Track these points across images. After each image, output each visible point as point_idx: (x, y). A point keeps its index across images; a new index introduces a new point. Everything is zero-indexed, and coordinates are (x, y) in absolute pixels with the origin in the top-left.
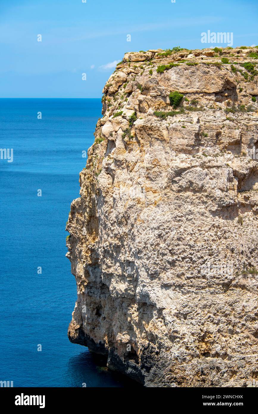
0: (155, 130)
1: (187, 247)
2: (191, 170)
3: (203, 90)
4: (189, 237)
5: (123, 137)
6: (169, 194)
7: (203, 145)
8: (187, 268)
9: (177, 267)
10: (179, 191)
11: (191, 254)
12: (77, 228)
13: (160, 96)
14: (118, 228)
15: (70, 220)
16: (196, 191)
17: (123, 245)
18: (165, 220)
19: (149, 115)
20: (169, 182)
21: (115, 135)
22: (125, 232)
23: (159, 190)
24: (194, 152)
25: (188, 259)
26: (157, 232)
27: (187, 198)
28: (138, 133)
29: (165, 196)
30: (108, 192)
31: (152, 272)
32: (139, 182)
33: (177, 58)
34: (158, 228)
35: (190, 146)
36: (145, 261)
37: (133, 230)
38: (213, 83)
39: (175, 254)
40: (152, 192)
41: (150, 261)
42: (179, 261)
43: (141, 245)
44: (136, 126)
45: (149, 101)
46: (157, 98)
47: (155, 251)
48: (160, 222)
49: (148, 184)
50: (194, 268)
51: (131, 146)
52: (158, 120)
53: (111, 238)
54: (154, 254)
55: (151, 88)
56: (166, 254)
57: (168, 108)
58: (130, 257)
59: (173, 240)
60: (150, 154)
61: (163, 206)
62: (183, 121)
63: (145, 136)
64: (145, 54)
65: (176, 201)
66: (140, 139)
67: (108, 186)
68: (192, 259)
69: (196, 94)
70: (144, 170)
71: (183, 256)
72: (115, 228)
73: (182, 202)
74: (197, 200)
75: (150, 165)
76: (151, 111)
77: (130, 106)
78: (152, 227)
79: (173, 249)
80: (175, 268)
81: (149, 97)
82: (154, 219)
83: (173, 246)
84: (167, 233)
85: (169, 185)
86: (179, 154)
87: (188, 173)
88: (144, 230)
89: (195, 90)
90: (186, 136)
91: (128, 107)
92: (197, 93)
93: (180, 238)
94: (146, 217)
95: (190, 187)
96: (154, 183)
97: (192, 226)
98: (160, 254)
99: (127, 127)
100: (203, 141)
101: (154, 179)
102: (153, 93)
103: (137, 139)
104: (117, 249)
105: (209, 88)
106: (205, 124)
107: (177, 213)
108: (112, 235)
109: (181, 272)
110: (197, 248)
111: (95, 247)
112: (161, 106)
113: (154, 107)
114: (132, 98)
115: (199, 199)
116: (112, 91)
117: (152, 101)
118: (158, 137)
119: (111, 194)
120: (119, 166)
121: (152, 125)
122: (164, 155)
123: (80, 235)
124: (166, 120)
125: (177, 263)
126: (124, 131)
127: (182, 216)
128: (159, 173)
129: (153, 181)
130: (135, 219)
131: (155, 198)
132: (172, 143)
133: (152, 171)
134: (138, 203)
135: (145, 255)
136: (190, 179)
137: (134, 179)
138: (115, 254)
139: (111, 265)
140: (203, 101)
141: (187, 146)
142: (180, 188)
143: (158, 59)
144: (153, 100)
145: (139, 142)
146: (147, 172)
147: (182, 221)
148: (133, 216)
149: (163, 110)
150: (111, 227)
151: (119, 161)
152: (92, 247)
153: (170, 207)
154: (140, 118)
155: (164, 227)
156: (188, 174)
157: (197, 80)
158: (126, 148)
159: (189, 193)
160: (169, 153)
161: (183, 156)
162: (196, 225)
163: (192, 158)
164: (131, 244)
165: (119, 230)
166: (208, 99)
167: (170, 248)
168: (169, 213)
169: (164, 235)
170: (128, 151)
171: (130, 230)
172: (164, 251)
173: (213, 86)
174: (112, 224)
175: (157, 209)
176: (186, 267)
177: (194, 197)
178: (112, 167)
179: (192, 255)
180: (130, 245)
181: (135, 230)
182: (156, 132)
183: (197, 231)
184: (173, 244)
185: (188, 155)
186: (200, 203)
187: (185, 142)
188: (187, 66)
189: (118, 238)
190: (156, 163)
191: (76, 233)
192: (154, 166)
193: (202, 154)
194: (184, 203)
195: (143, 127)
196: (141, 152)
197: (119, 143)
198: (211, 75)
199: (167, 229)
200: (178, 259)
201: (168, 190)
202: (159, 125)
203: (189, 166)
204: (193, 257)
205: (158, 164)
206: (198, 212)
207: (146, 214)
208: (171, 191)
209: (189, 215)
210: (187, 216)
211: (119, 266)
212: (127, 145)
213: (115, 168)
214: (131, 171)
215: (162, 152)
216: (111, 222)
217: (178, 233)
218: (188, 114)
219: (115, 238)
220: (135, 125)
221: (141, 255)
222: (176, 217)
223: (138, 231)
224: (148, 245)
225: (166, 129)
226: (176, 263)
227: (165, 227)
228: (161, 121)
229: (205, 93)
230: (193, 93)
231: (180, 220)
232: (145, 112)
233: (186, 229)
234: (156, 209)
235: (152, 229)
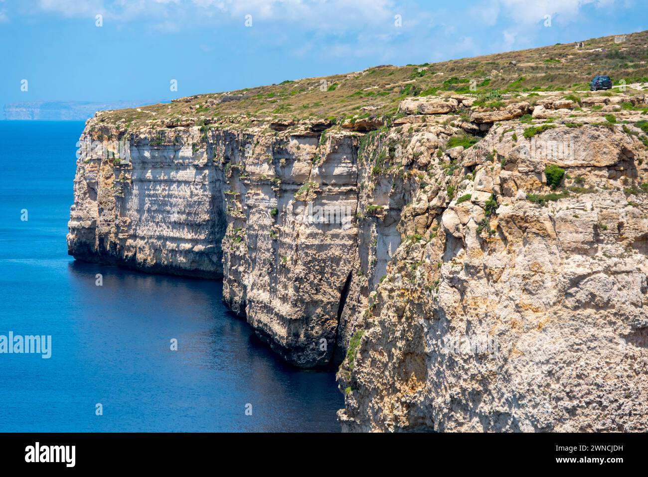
0: (533, 222)
1: (592, 386)
2: (592, 277)
3: (591, 162)
4: (595, 373)
5: (478, 232)
6: (560, 313)
7: (601, 242)
8: (595, 417)
9: (578, 416)
10: (576, 308)
11: (599, 396)
12: (373, 374)
13: (532, 171)
14: (477, 365)
15: (358, 361)
16: (600, 307)
17: (487, 390)
18: (557, 350)
19: (520, 200)
20: (560, 295)
21: (464, 229)
22: (491, 371)
23: (543, 307)
24: (592, 252)
25: (594, 405)
26: (546, 368)
27: (588, 317)
28: (503, 226)
29: (555, 316)
30: (454, 313)
31: (543, 425)
32: (511, 296)
33: (515, 111)
34: (548, 362)
35: (587, 243)
36: (531, 409)
37: (506, 367)
38: (604, 153)
39: (575, 398)
40: (533, 310)
41: (539, 410)
42: (582, 407)
43: (522, 387)
44: (501, 216)
45: (518, 179)
46: (529, 175)
47: (545, 395)
48: (550, 353)
49: (525, 299)
50: (606, 416)
51: (492, 245)
52: (535, 207)
53: (465, 380)
54: (545, 399)
55: (519, 161)
56: (562, 399)
57: (545, 189)
58: (502, 406)
59: (570, 378)
60: (525, 256)
61: (551, 330)
62: (573, 208)
63: (515, 229)
64: (447, 103)
65: (571, 322)
66: (507, 234)
67: (454, 304)
68: (602, 404)
69: (582, 169)
70: (520, 280)
71: (588, 401)
72: (470, 365)
73: (581, 324)
74: (601, 320)
75: (528, 272)
76: (521, 193)
77: (483, 186)
78: (537, 360)
79: (571, 391)
80: (576, 418)
81: (516, 173)
82: (539, 350)
83: (571, 387)
84: (561, 369)
85: (559, 299)
86: (572, 254)
87: (588, 281)
88: (524, 366)
89: (579, 162)
90: (580, 230)
91: (479, 187)
92: (582, 166)
93: (581, 375)
94: (527, 347)
95: (593, 302)
96: (535, 297)
97: (596, 358)
98: (553, 399)
99: (482, 217)
100: (602, 236)
101: (534, 292)
102: (523, 168)
103: (502, 234)
104: (476, 396)
105: (599, 159)
106: (601, 211)
107: (573, 339)
108: (465, 377)
109: (586, 423)
110: (607, 388)
111: (416, 400)
112: (535, 186)
113: (525, 188)
114: (486, 175)
115: (605, 319)
116: (424, 162)
117: (522, 179)
118: (538, 232)
119: (459, 316)
120: (473, 275)
121: (527, 214)
122: (548, 257)
123: (379, 385)
124: (547, 207)
125: (579, 411)
126: (479, 224)
127: (581, 344)
128: (541, 283)
129: (533, 295)
130: (510, 351)
131: (538, 319)
132: (561, 240)
133: (532, 281)
134: (512, 328)
135: (530, 401)
136: (592, 291)
137: (502, 293)
138: (471, 404)
139: (463, 421)
140: (592, 178)
141: (583, 243)
142: (577, 304)
143: (483, 112)
144: (524, 177)
145: (505, 239)
146: (524, 282)
147: (581, 351)
148: (505, 346)
149: (537, 193)
150: (464, 365)
151: (473, 267)
152: (411, 401)
153: (562, 331)
154: (504, 203)
155: (556, 361)
156: (589, 283)
157: (582, 148)
158: (482, 248)
159: (589, 311)
160: (555, 254)
161: (578, 257)
162: (602, 355)
163: (591, 260)
164: (503, 387)
165: (480, 369)
166: (597, 176)
167: (568, 390)
168: (562, 340)
169: (557, 372)
170: (487, 253)
171: (501, 367)
172: (559, 394)
173: (605, 156)
174: (465, 361)
175: (543, 335)
176: (593, 416)
177: (598, 316)
178: (462, 275)
179: (601, 398)
180: (500, 389)
181: (510, 367)
182: (533, 224)
183: (605, 365)
184: (571, 384)
185: (584, 256)
186: (606, 324)
187: (580, 237)
188: (568, 128)
189: (477, 381)
190: (536, 269)
191: (371, 382)
192: (533, 273)
193: (603, 255)
194: (583, 325)
195: (512, 217)
196: (509, 253)
197: (471, 241)
198: (602, 140)
199: (560, 363)
200: (580, 405)
201: (560, 307)
202: (537, 214)
203: (590, 271)
204: (603, 400)
205: (540, 270)
206: (605, 337)
207: (526, 343)
208: (564, 309)
209: (591, 341)
210: (589, 343)
211: (478, 423)
212: (484, 244)
213: (468, 278)
214: (495, 282)
215: (545, 253)
216: (463, 357)
217: (577, 368)
218: (578, 197)
219: (471, 381)
220: (499, 214)
221: (523, 402)
222: (572, 346)
223: (515, 368)
224: (533, 387)
225: (549, 219)
226: (577, 410)
227: (558, 360)
228: (540, 207)
229: (594, 166)
230: (577, 166)
231: (578, 349)
232: (511, 195)
233: (588, 362)
234: (541, 334)
235: (537, 364)
